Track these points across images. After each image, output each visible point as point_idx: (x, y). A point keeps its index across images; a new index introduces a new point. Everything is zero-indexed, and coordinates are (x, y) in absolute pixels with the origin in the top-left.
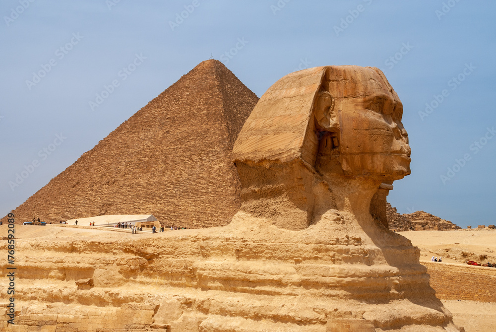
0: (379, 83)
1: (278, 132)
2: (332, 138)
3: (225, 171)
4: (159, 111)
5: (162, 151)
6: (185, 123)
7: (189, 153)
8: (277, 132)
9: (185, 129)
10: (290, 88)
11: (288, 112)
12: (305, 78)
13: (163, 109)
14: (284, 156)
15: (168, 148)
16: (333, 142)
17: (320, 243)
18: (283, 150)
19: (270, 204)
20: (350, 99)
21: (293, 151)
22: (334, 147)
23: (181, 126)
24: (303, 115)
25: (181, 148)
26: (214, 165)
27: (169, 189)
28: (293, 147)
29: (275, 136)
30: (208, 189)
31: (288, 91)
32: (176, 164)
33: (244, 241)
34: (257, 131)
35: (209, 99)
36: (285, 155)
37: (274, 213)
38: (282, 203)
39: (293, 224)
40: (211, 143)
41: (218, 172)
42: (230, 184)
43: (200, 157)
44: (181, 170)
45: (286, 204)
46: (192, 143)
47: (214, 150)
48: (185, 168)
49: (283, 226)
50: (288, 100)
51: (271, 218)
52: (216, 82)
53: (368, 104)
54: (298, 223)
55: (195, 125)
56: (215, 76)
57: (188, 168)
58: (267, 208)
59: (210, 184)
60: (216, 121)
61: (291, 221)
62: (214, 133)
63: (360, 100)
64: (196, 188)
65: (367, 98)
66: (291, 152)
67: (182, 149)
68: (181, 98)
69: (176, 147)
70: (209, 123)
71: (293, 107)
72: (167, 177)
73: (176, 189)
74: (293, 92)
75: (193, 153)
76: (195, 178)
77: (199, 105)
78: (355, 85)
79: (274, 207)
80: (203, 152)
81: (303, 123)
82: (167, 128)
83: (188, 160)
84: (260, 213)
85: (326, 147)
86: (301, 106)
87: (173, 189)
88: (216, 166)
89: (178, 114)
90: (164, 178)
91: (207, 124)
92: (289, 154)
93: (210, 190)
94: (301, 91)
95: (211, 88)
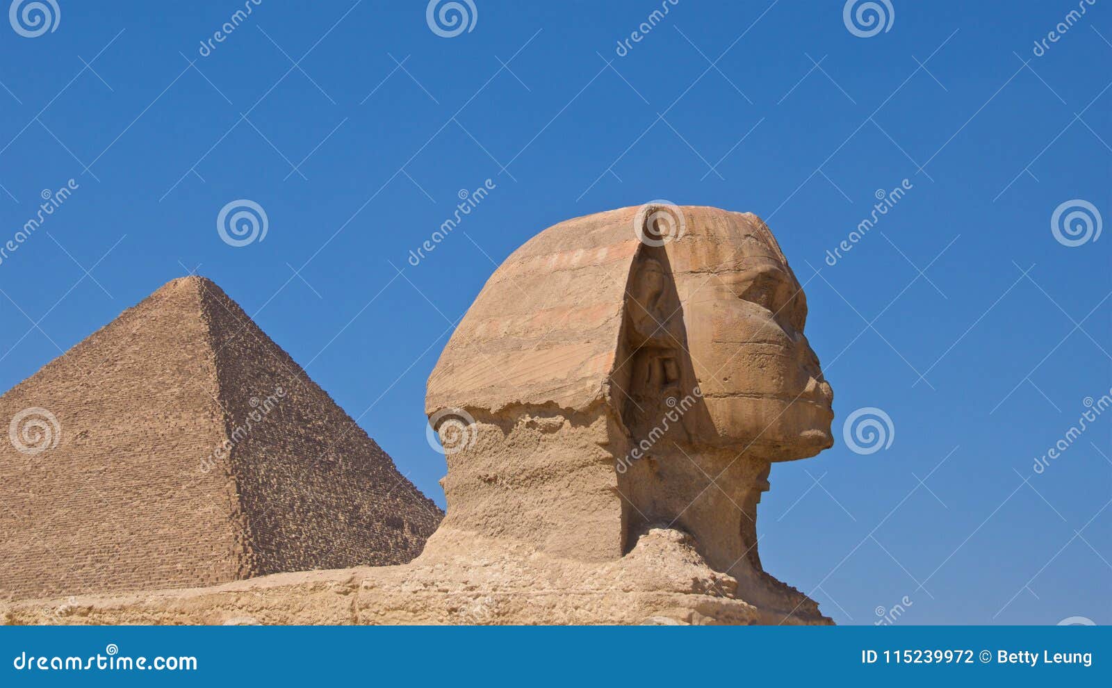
0: (764, 245)
1: (549, 344)
2: (664, 362)
3: (216, 522)
4: (67, 388)
5: (70, 478)
6: (128, 414)
7: (134, 483)
8: (546, 344)
9: (126, 427)
10: (570, 248)
11: (570, 300)
12: (604, 229)
13: (76, 381)
14: (568, 394)
15: (84, 470)
16: (664, 370)
17: (657, 588)
18: (562, 381)
19: (527, 504)
20: (705, 277)
21: (590, 383)
22: (666, 381)
23: (116, 422)
24: (606, 305)
25: (115, 470)
26: (192, 509)
27: (82, 564)
28: (589, 374)
29: (539, 353)
30: (175, 563)
31: (566, 257)
32: (101, 507)
33: (472, 589)
34: (492, 344)
35: (185, 362)
36: (572, 392)
37: (538, 525)
38: (559, 502)
39: (588, 548)
40: (188, 461)
41: (200, 524)
42: (227, 552)
43: (159, 491)
44: (113, 522)
45: (568, 504)
46: (143, 459)
47: (192, 475)
48: (124, 515)
49: (562, 553)
50: (566, 278)
51: (530, 537)
52: (202, 325)
53: (744, 288)
54: (601, 546)
55: (150, 420)
56: (200, 313)
57: (131, 516)
58: (519, 516)
59: (180, 553)
60: (202, 412)
61: (583, 541)
62: (195, 436)
63: (728, 279)
64: (148, 563)
65: (743, 275)
66: (585, 384)
67: (116, 474)
68: (121, 359)
69: (103, 468)
70: (184, 415)
71: (581, 291)
72: (78, 536)
73: (99, 565)
74: (577, 257)
75: (145, 482)
76: (147, 539)
77: (160, 376)
78: (716, 247)
79: (537, 511)
80: (167, 480)
81: (612, 323)
82: (84, 423)
83: (131, 499)
84: (499, 529)
85: (648, 381)
86: (602, 286)
87: (92, 565)
88: (196, 511)
89: (112, 393)
90: (71, 538)
91: (180, 417)
92: (580, 389)
93: (179, 566)
94: (598, 256)
95: (191, 339)
